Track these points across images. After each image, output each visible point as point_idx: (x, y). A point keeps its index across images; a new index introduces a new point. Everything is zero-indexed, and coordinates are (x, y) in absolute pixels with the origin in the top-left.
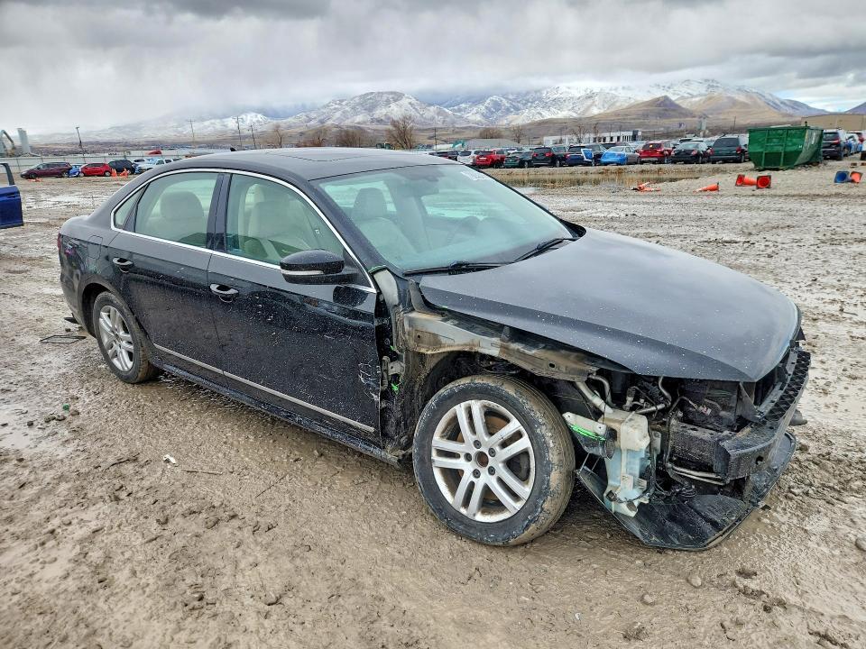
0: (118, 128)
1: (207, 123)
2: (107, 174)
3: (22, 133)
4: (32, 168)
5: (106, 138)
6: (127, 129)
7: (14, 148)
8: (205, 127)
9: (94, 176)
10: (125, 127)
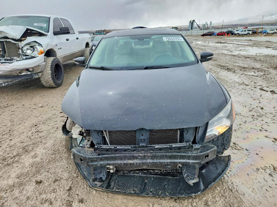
0: (241, 20)
1: (273, 16)
2: (224, 35)
3: (211, 23)
4: (204, 33)
5: (236, 23)
6: (243, 20)
7: (207, 27)
8: (272, 18)
9: (220, 35)
10: (243, 19)
